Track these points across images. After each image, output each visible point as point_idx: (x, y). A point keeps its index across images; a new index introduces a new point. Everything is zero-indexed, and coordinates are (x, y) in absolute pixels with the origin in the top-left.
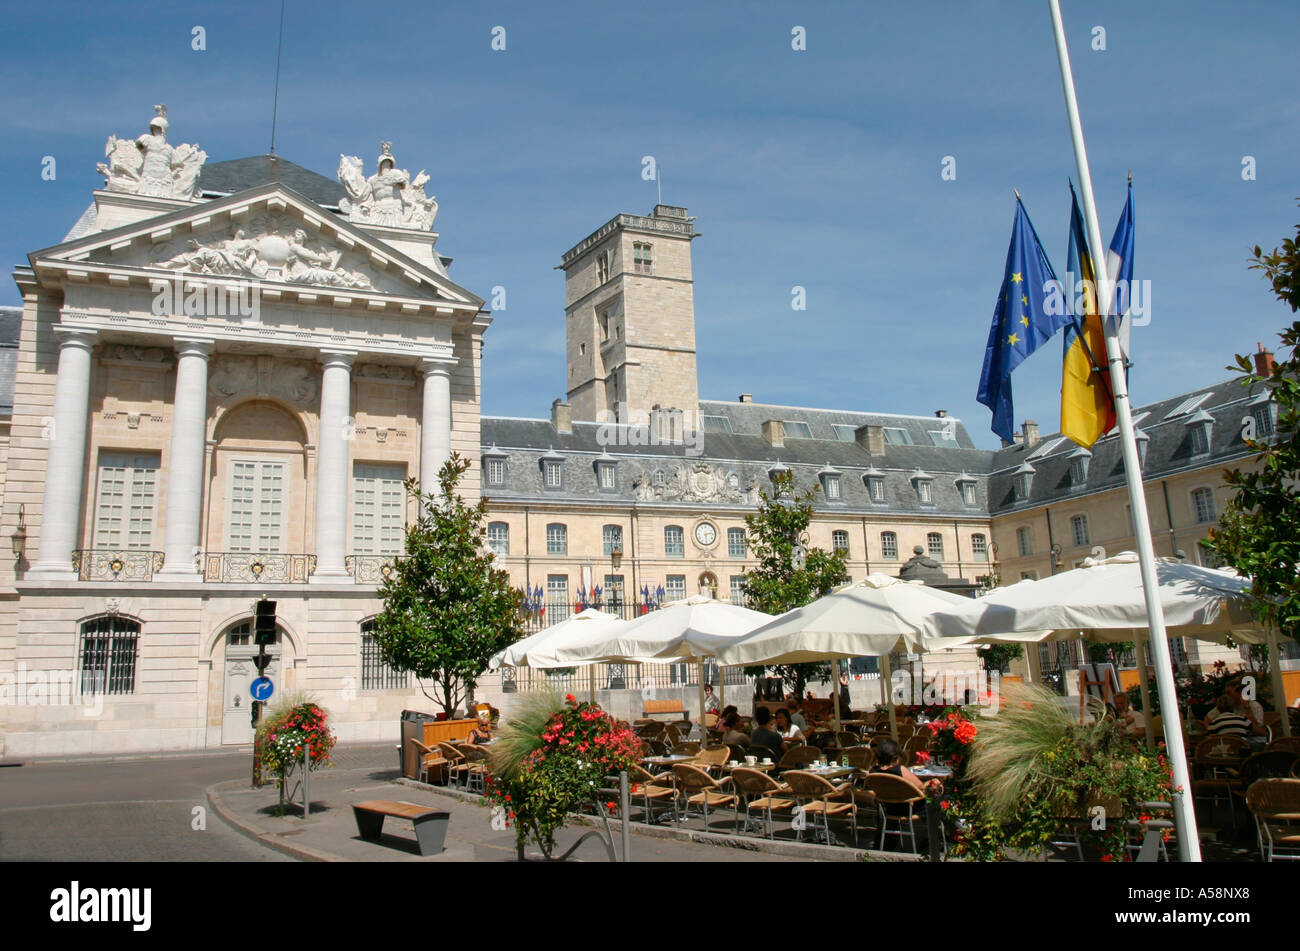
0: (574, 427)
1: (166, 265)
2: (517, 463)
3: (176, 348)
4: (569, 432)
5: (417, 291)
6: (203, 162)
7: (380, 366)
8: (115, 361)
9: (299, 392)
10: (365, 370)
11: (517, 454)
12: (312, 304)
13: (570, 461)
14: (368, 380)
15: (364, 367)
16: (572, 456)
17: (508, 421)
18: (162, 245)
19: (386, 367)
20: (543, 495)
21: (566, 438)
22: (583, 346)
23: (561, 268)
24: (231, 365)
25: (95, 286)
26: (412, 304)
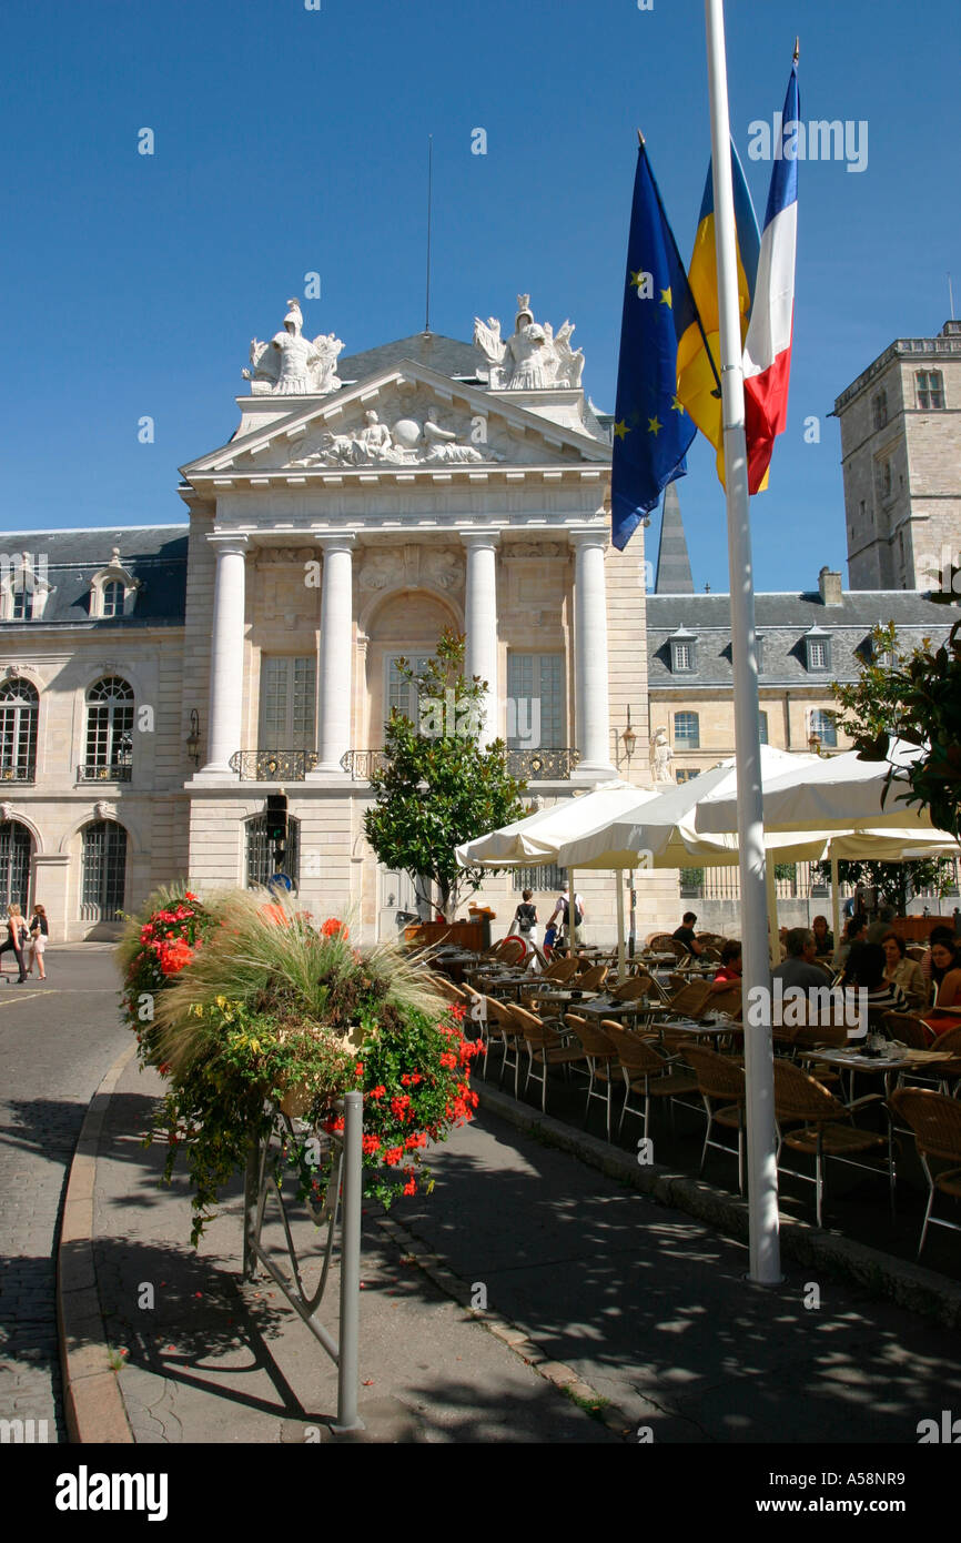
0: (845, 598)
1: (305, 462)
2: (776, 643)
3: (321, 544)
4: (839, 605)
5: (560, 455)
6: (338, 351)
7: (531, 544)
8: (270, 565)
9: (447, 579)
10: (516, 550)
11: (776, 633)
12: (448, 485)
13: (839, 637)
14: (518, 563)
15: (514, 547)
16: (840, 631)
17: (768, 596)
18: (298, 443)
19: (538, 544)
20: (807, 678)
21: (835, 611)
22: (863, 503)
23: (834, 414)
24: (378, 559)
25: (241, 492)
26: (554, 472)
